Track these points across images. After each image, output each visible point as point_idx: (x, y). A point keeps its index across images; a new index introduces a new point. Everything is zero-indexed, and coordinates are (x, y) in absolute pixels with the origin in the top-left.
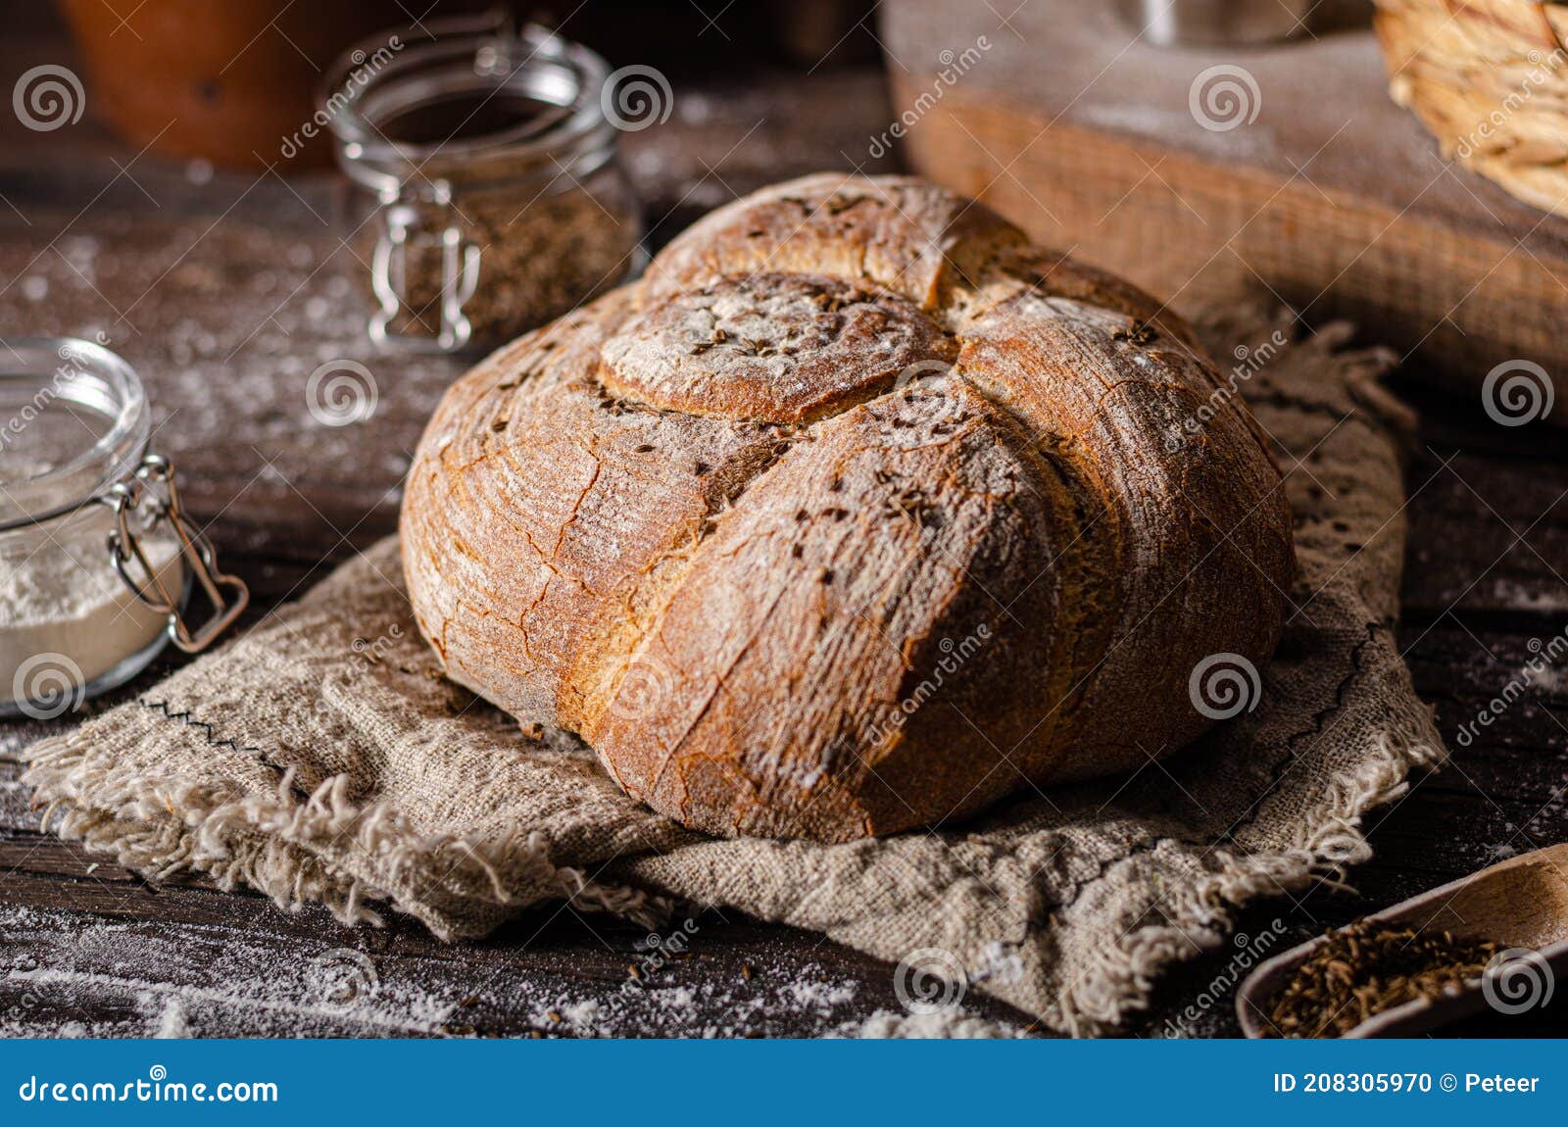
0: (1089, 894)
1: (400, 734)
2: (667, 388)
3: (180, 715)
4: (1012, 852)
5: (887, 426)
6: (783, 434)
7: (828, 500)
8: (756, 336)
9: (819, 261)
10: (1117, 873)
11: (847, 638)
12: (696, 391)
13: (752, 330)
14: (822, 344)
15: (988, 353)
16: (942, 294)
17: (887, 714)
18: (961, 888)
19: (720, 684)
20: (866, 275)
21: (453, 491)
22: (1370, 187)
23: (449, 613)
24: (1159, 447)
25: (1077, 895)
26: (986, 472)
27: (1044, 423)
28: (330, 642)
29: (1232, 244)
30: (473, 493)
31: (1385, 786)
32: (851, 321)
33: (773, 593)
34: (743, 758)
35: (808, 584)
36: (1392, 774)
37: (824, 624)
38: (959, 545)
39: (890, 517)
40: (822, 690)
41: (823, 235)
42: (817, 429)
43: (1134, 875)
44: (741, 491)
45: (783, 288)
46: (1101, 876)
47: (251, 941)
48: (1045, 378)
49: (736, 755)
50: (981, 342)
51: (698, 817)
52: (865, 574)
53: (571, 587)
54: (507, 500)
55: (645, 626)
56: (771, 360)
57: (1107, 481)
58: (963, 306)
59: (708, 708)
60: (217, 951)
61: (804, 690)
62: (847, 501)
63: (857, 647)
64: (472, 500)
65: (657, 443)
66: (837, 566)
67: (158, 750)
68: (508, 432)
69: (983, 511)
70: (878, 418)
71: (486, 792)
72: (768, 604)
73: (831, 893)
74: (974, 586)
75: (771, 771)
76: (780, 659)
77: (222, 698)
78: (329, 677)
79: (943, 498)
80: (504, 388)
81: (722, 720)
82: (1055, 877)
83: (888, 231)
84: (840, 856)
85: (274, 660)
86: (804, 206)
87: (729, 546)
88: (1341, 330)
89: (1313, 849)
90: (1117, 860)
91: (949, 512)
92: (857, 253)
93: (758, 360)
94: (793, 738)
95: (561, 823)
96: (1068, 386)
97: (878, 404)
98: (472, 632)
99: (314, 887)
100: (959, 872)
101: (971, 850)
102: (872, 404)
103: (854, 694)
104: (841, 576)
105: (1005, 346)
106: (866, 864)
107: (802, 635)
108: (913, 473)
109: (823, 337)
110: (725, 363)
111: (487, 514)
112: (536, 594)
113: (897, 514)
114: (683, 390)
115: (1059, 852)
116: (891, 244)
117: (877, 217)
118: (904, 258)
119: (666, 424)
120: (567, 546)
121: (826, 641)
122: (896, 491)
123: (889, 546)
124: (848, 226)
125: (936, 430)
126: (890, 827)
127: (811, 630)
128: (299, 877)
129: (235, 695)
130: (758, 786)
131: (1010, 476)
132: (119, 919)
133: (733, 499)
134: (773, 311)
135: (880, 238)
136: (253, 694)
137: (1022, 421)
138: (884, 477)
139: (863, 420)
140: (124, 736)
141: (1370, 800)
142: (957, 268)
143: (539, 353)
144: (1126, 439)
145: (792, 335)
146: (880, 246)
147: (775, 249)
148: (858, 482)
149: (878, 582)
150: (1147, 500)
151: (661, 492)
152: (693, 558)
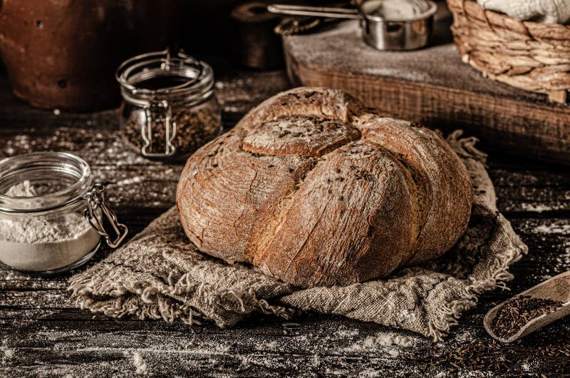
0: (432, 294)
1: (193, 266)
2: (273, 148)
3: (120, 265)
4: (404, 283)
5: (349, 154)
6: (314, 159)
7: (337, 175)
8: (297, 132)
9: (307, 111)
10: (439, 287)
11: (350, 217)
12: (283, 148)
13: (294, 130)
14: (319, 133)
15: (372, 132)
16: (350, 120)
17: (364, 240)
18: (392, 294)
19: (309, 235)
20: (323, 114)
21: (203, 187)
23: (205, 226)
24: (433, 156)
25: (428, 294)
26: (384, 164)
27: (396, 151)
30: (211, 186)
31: (515, 256)
32: (325, 126)
33: (324, 205)
34: (318, 259)
35: (335, 201)
36: (516, 253)
37: (342, 213)
38: (381, 186)
39: (358, 179)
40: (343, 234)
41: (306, 103)
42: (325, 157)
43: (445, 287)
44: (305, 177)
45: (299, 118)
46: (434, 288)
47: (156, 334)
48: (393, 138)
49: (315, 258)
50: (369, 130)
51: (300, 282)
52: (353, 197)
53: (252, 211)
54: (225, 187)
55: (279, 220)
56: (304, 138)
57: (420, 166)
58: (357, 121)
59: (305, 243)
60: (145, 337)
61: (338, 234)
62: (343, 175)
63: (354, 219)
64: (211, 189)
65: (275, 164)
66: (344, 195)
67: (116, 275)
68: (220, 166)
69: (387, 176)
70: (345, 152)
71: (229, 279)
72: (323, 208)
73: (349, 300)
74: (388, 198)
75: (327, 262)
76: (329, 225)
77: (131, 259)
78: (164, 252)
79: (374, 173)
80: (210, 156)
81: (310, 247)
82: (420, 290)
83: (326, 101)
84: (350, 289)
85: (144, 248)
86: (295, 95)
87: (307, 192)
88: (460, 132)
89: (494, 278)
90: (437, 283)
91: (376, 176)
92: (319, 108)
93: (300, 138)
94: (335, 250)
95: (257, 286)
96: (401, 140)
97: (343, 148)
98: (214, 231)
99: (177, 313)
100: (390, 290)
101: (391, 284)
102: (341, 148)
103: (354, 234)
104: (346, 197)
105: (377, 130)
106: (360, 290)
107: (336, 217)
108: (361, 166)
109: (319, 130)
110: (290, 140)
111: (218, 192)
112: (239, 214)
113: (361, 178)
114: (278, 148)
115: (419, 283)
116: (329, 105)
117: (322, 98)
118: (334, 108)
119: (275, 159)
120: (249, 199)
121: (343, 218)
122: (358, 171)
123: (359, 188)
124: (313, 101)
125: (365, 154)
126: (364, 279)
127: (338, 215)
128: (172, 311)
129: (135, 258)
130: (322, 268)
131: (392, 165)
132: (109, 331)
133: (303, 179)
134: (299, 125)
135: (324, 103)
136: (142, 257)
137: (389, 151)
138: (353, 168)
139: (340, 152)
140: (103, 272)
141: (510, 262)
142: (351, 111)
143: (218, 145)
144: (423, 154)
145: (309, 131)
146: (326, 105)
147: (291, 108)
148: (345, 170)
149: (357, 199)
150: (433, 172)
151: (279, 179)
152: (293, 198)
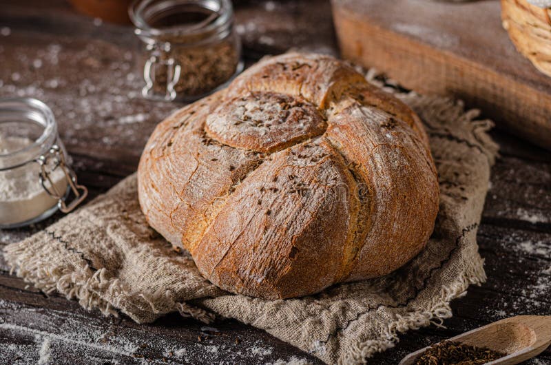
0: (351, 326)
1: (130, 249)
2: (225, 137)
3: (58, 238)
4: (328, 308)
5: (296, 158)
6: (262, 157)
7: (272, 185)
8: (258, 119)
9: (285, 88)
10: (362, 318)
11: (274, 234)
12: (234, 139)
13: (257, 116)
14: (280, 123)
15: (336, 130)
16: (326, 105)
17: (286, 261)
18: (308, 320)
19: (231, 246)
20: (301, 95)
21: (152, 167)
22: (489, 62)
23: (149, 208)
24: (390, 169)
25: (348, 325)
26: (328, 177)
27: (351, 158)
28: (113, 211)
29: (443, 76)
30: (158, 168)
31: (458, 293)
32: (292, 114)
33: (250, 217)
34: (238, 271)
35: (262, 215)
36: (462, 288)
37: (266, 229)
38: (314, 204)
39: (292, 192)
40: (264, 251)
41: (288, 78)
42: (273, 155)
43: (368, 319)
44: (245, 177)
45: (271, 99)
46: (357, 319)
47: (75, 318)
48: (354, 141)
49: (236, 270)
50: (335, 125)
51: (225, 287)
52: (281, 212)
53: (186, 206)
54: (168, 173)
55: (209, 222)
56: (261, 129)
57: (371, 180)
58: (332, 109)
59: (227, 253)
60: (63, 321)
61: (258, 251)
62: (278, 185)
63: (277, 238)
64: (157, 171)
65: (219, 158)
66: (272, 209)
67: (48, 251)
68: (172, 148)
69: (324, 192)
70: (294, 154)
71: (155, 273)
72: (248, 220)
73: (265, 318)
74: (319, 218)
75: (247, 276)
76: (251, 240)
77: (73, 232)
78: (110, 226)
79: (311, 187)
80: (175, 128)
81: (231, 258)
82: (341, 318)
83: (311, 78)
84: (270, 305)
85: (92, 218)
86: (283, 65)
87: (237, 199)
88: (476, 112)
89: (433, 311)
90: (363, 313)
91: (313, 191)
92: (299, 86)
93: (256, 128)
94: (254, 266)
95: (179, 286)
96: (361, 145)
97: (295, 148)
98: (156, 215)
99: (95, 303)
100: (309, 314)
101: (314, 307)
102: (293, 148)
103: (275, 253)
104: (273, 212)
105: (343, 128)
106: (278, 310)
107: (259, 232)
108: (301, 177)
109: (281, 120)
110: (246, 129)
111: (162, 177)
112: (175, 207)
113: (295, 192)
114: (230, 138)
115: (344, 310)
116: (311, 84)
117: (308, 73)
118: (315, 89)
119: (222, 151)
120: (186, 192)
121: (267, 235)
122: (295, 183)
123: (291, 203)
124: (298, 75)
125: (312, 160)
126: (287, 297)
127: (262, 230)
128: (91, 299)
129: (77, 231)
130: (243, 281)
131: (335, 179)
132: (34, 307)
133: (242, 180)
134: (266, 108)
135: (307, 81)
136: (83, 231)
137: (344, 157)
138: (291, 177)
139: (288, 154)
140: (38, 244)
141: (453, 296)
142: (333, 93)
143: (188, 115)
144: (379, 166)
145: (270, 119)
146: (307, 84)
147: (271, 83)
148: (283, 179)
149: (286, 215)
150: (384, 188)
151: (218, 176)
152: (226, 200)
